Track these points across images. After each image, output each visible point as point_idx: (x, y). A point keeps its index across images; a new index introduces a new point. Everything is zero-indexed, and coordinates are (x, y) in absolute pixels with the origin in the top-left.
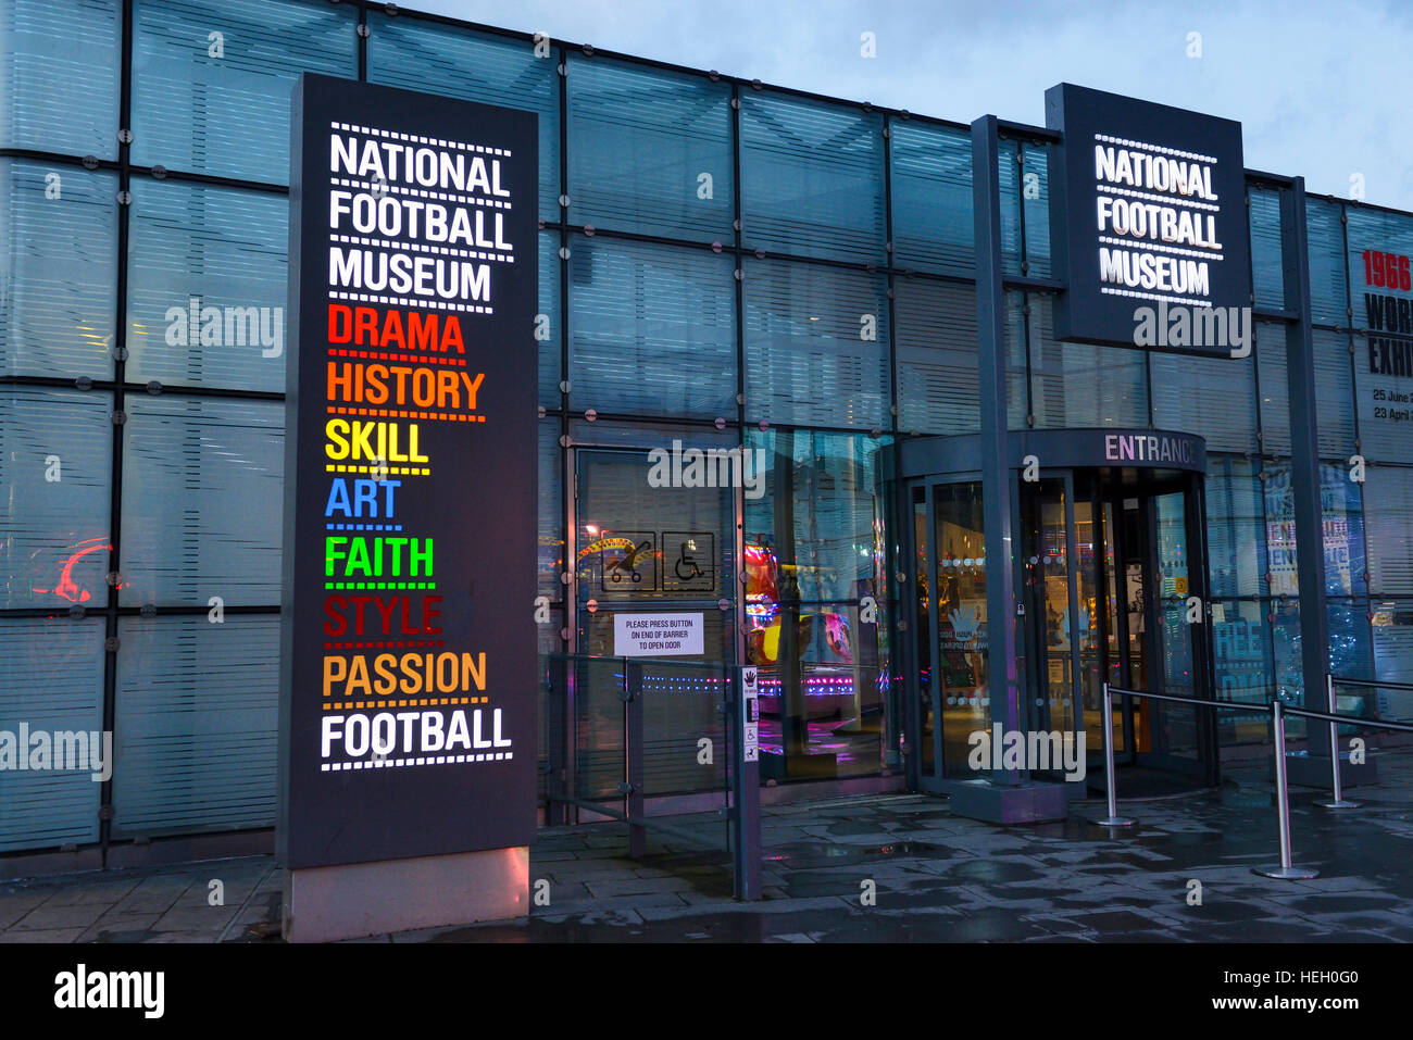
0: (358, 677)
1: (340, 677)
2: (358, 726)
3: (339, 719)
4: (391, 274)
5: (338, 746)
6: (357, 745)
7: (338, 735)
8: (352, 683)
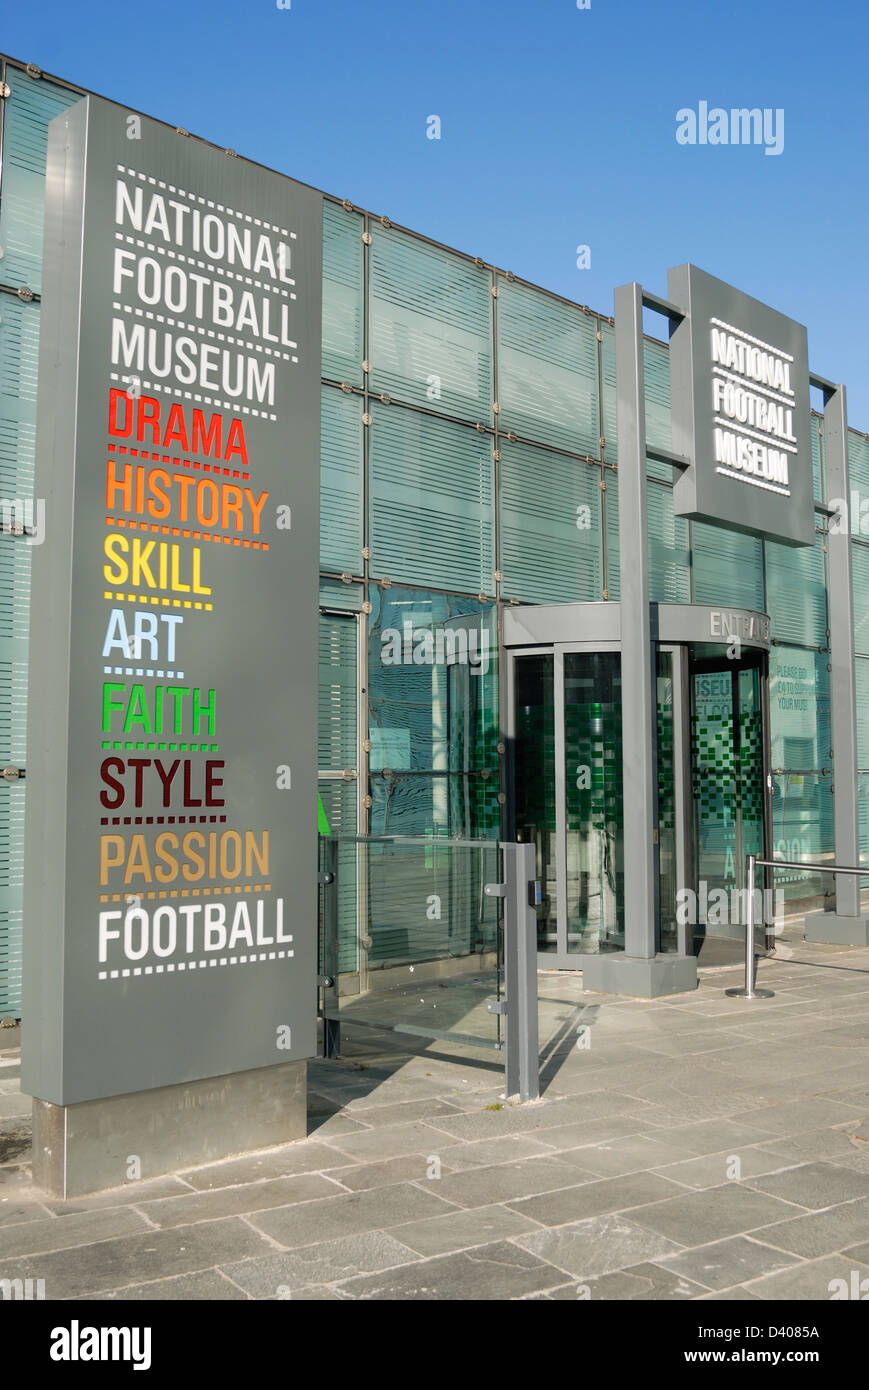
0: (138, 862)
1: (119, 861)
2: (137, 923)
3: (117, 915)
4: (176, 360)
5: (115, 946)
6: (136, 947)
7: (115, 935)
8: (132, 869)
